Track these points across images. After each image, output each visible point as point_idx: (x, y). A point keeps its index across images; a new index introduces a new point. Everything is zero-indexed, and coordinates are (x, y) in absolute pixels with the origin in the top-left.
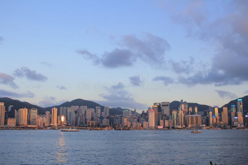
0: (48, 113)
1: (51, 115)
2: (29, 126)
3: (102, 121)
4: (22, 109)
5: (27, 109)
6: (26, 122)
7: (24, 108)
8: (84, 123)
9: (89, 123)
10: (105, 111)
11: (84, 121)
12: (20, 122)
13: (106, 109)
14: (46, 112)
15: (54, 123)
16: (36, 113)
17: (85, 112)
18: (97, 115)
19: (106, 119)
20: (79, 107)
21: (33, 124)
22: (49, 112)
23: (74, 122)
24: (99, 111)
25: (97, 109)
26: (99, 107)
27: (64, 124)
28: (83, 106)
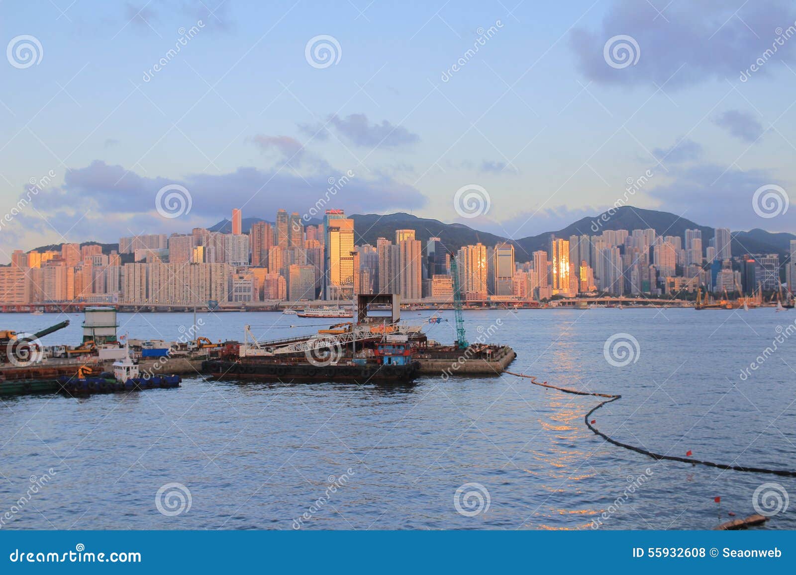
0: (539, 255)
1: (549, 263)
2: (494, 298)
3: (714, 280)
4: (470, 247)
5: (484, 248)
6: (485, 286)
7: (475, 244)
8: (654, 286)
9: (672, 284)
10: (716, 244)
11: (653, 279)
12: (465, 289)
13: (720, 239)
14: (535, 253)
15: (561, 287)
16: (511, 259)
17: (652, 249)
18: (691, 257)
19: (730, 271)
20: (630, 234)
21: (503, 293)
22: (545, 253)
23: (621, 282)
24: (697, 243)
25: (690, 238)
26: (696, 230)
27: (588, 290)
28: (642, 231)
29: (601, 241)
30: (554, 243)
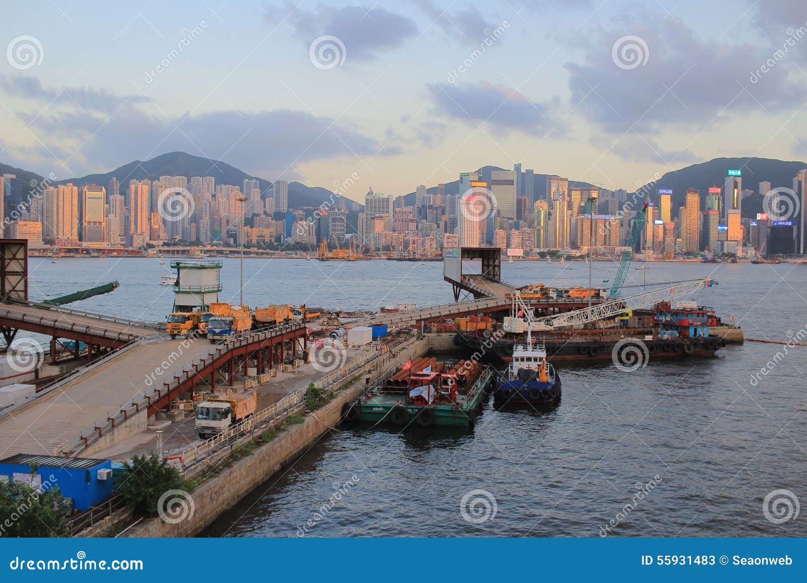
0: (117, 198)
2: (87, 245)
3: (289, 231)
4: (61, 187)
5: (76, 189)
6: (75, 232)
8: (225, 236)
9: (249, 234)
10: (274, 195)
11: (225, 228)
12: (55, 233)
13: (278, 190)
16: (102, 202)
20: (189, 181)
22: (122, 198)
24: (256, 195)
25: (249, 189)
26: (254, 181)
27: (159, 237)
28: (201, 179)
29: (164, 186)
30: (133, 187)
